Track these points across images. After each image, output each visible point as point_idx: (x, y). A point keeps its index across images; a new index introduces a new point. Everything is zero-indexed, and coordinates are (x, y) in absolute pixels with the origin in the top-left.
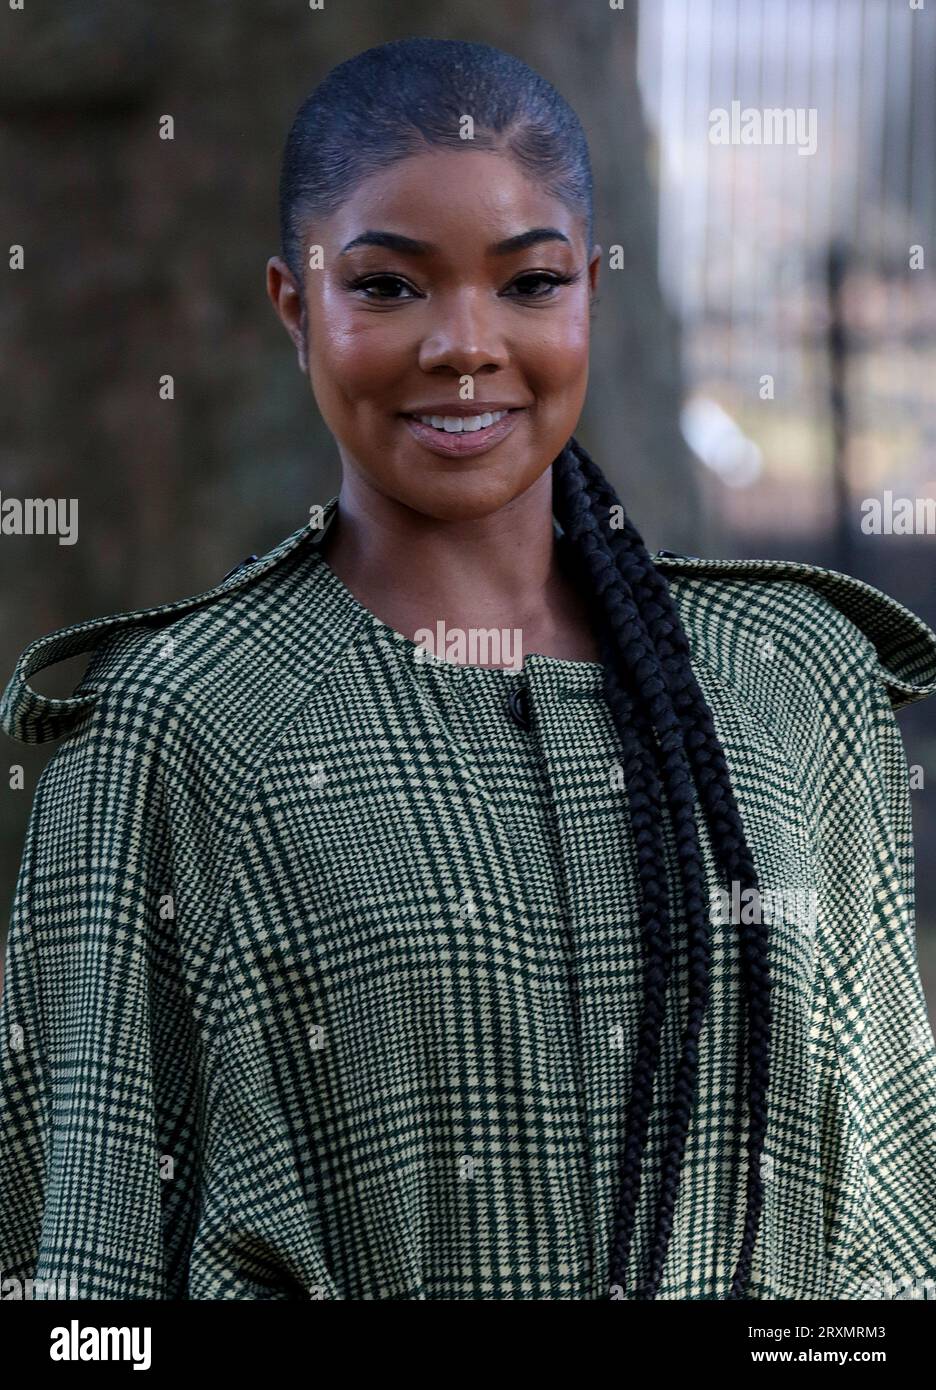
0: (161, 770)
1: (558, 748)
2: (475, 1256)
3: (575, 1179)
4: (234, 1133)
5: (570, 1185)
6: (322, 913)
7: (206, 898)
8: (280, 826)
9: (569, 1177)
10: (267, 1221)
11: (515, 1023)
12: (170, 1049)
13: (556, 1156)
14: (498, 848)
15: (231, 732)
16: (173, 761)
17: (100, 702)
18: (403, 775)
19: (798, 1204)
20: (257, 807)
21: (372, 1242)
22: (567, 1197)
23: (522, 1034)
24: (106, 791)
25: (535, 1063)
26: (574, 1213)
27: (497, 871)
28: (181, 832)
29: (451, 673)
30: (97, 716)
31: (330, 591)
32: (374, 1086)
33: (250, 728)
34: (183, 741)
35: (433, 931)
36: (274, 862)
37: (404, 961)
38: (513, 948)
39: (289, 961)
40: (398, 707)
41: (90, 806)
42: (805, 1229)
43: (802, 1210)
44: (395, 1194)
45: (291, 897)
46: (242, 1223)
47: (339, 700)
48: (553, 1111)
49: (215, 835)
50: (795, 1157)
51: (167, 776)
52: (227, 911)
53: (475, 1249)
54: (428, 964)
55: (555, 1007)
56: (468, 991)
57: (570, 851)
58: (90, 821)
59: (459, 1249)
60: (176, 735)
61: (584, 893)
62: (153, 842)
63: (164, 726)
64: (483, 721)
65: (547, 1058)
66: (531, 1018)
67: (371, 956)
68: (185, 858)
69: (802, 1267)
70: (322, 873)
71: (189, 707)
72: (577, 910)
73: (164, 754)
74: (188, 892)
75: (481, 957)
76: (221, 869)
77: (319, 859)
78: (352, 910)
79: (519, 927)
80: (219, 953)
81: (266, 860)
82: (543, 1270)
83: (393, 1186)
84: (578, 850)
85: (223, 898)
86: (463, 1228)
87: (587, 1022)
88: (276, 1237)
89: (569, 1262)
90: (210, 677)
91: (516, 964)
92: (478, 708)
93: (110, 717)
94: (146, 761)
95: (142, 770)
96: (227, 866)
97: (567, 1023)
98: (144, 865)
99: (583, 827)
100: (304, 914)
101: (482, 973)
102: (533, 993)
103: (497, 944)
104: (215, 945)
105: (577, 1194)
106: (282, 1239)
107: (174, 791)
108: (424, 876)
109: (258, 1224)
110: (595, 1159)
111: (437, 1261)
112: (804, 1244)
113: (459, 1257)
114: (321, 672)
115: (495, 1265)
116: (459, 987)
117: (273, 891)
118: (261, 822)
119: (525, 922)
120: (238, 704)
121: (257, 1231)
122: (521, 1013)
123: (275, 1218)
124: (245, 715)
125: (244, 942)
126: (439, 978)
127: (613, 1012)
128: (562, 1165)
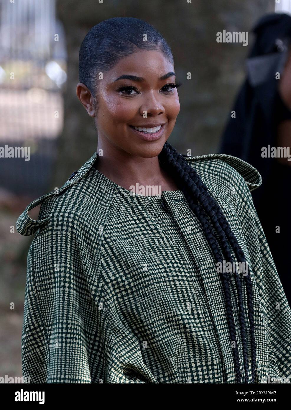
0: (74, 236)
1: (178, 217)
2: (190, 361)
3: (213, 336)
4: (115, 335)
5: (212, 338)
6: (129, 270)
7: (93, 270)
8: (112, 246)
9: (211, 336)
10: (131, 358)
11: (188, 295)
12: (89, 316)
13: (207, 331)
14: (172, 247)
15: (92, 222)
16: (77, 232)
17: (51, 219)
18: (141, 230)
19: (261, 337)
20: (104, 242)
21: (161, 360)
22: (212, 342)
23: (191, 298)
24: (56, 244)
25: (196, 306)
26: (215, 346)
27: (173, 253)
28: (83, 252)
29: (144, 199)
30: (51, 223)
31: (102, 178)
32: (154, 316)
33: (97, 221)
34: (79, 226)
35: (162, 273)
36: (112, 257)
37: (157, 281)
38: (183, 274)
39: (121, 284)
40: (133, 211)
41: (52, 249)
42: (264, 344)
43: (263, 339)
44: (166, 346)
45: (119, 267)
46: (123, 360)
47: (117, 211)
48: (203, 318)
49: (94, 251)
50: (259, 324)
51: (76, 237)
52: (101, 272)
53: (189, 358)
54: (163, 282)
55: (198, 288)
56: (174, 288)
57: (191, 245)
58: (52, 254)
59: (185, 359)
60: (77, 225)
61: (198, 256)
62: (74, 257)
63: (73, 223)
64: (156, 211)
65: (199, 303)
66: (192, 293)
67: (147, 280)
68: (86, 259)
69: (264, 355)
70: (128, 258)
71: (79, 217)
72: (198, 261)
73: (75, 231)
74: (88, 269)
75: (176, 278)
76: (97, 261)
77: (126, 254)
78: (139, 268)
79: (183, 268)
80: (100, 285)
81: (110, 257)
82: (209, 363)
83: (165, 344)
84: (192, 244)
85: (99, 269)
86: (186, 353)
87: (207, 292)
88: (134, 362)
89: (216, 360)
90: (82, 208)
91: (185, 278)
92: (154, 208)
93: (55, 223)
94: (69, 234)
95: (68, 237)
96: (99, 260)
97: (202, 293)
98: (72, 264)
99: (192, 238)
100: (123, 271)
101: (177, 283)
102: (191, 286)
103: (179, 274)
104: (98, 283)
105: (214, 340)
106: (136, 363)
107: (79, 241)
108: (155, 258)
109: (128, 360)
110: (217, 330)
111: (179, 363)
112: (264, 348)
113: (185, 361)
114: (109, 203)
115: (196, 363)
116: (172, 287)
117: (113, 265)
118: (106, 246)
119: (184, 266)
120: (92, 214)
121: (129, 362)
122: (189, 292)
123: (133, 357)
124: (94, 217)
125: (108, 280)
126: (166, 285)
127: (213, 288)
128: (209, 333)
